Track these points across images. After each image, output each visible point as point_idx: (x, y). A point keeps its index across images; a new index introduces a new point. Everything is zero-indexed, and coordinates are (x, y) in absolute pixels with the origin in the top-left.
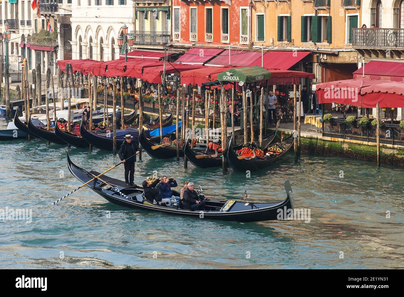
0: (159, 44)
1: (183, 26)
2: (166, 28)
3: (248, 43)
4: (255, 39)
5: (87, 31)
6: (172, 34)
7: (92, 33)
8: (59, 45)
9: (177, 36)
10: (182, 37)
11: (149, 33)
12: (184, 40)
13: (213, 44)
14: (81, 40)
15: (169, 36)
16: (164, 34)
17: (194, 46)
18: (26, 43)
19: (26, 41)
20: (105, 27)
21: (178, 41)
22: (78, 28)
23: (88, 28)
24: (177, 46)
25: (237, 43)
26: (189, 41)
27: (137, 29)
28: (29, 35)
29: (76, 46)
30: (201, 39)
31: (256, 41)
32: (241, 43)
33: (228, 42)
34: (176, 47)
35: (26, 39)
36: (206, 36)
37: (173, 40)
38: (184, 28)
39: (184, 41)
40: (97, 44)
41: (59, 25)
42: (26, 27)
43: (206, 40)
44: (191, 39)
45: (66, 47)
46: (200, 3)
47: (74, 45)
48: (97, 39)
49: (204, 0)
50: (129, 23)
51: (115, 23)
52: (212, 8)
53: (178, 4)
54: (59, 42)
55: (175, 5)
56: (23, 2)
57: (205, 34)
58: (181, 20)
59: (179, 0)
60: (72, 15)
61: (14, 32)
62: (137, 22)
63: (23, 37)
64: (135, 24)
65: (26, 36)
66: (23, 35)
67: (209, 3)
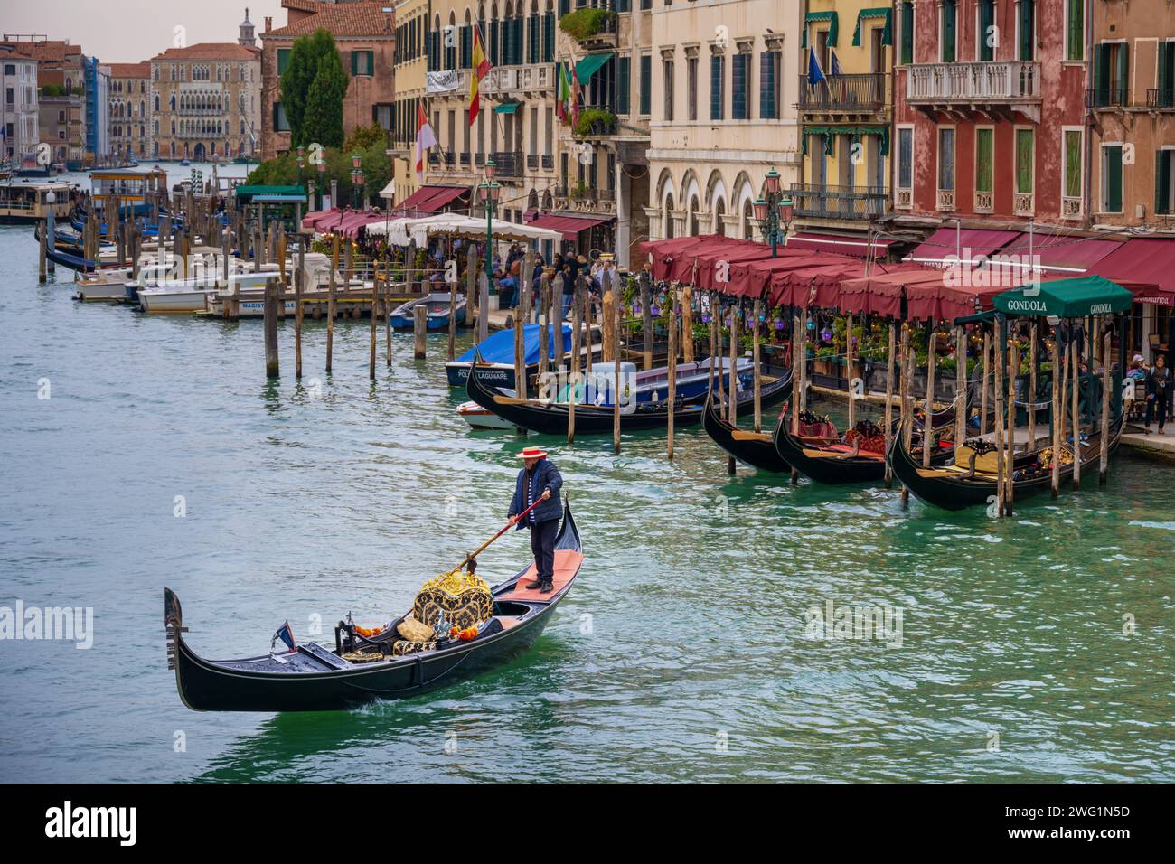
0: (860, 217)
1: (921, 172)
2: (879, 178)
3: (1080, 216)
4: (1100, 208)
5: (686, 184)
6: (892, 192)
7: (698, 189)
8: (619, 216)
9: (905, 197)
10: (916, 200)
11: (836, 190)
12: (922, 207)
13: (996, 219)
14: (670, 204)
15: (886, 197)
16: (874, 191)
17: (945, 224)
18: (539, 210)
19: (540, 206)
20: (729, 175)
21: (908, 211)
22: (665, 175)
23: (689, 176)
24: (906, 222)
25: (1053, 216)
26: (934, 210)
27: (808, 180)
28: (547, 192)
29: (658, 220)
30: (964, 205)
31: (1100, 212)
32: (1063, 217)
33: (1031, 213)
34: (903, 226)
35: (540, 200)
36: (976, 199)
37: (896, 207)
38: (921, 177)
39: (924, 211)
40: (709, 215)
41: (618, 168)
42: (541, 172)
43: (978, 209)
44: (939, 206)
45: (636, 223)
46: (963, 116)
47: (656, 217)
48: (710, 203)
49: (973, 109)
50: (788, 164)
51: (753, 163)
52: (992, 127)
53: (909, 119)
54: (619, 209)
55: (900, 121)
56: (534, 110)
57: (975, 195)
58: (916, 157)
59: (912, 109)
60: (652, 144)
61: (512, 184)
62: (806, 163)
63: (533, 197)
64: (801, 166)
65: (541, 194)
66: (533, 191)
67: (986, 116)
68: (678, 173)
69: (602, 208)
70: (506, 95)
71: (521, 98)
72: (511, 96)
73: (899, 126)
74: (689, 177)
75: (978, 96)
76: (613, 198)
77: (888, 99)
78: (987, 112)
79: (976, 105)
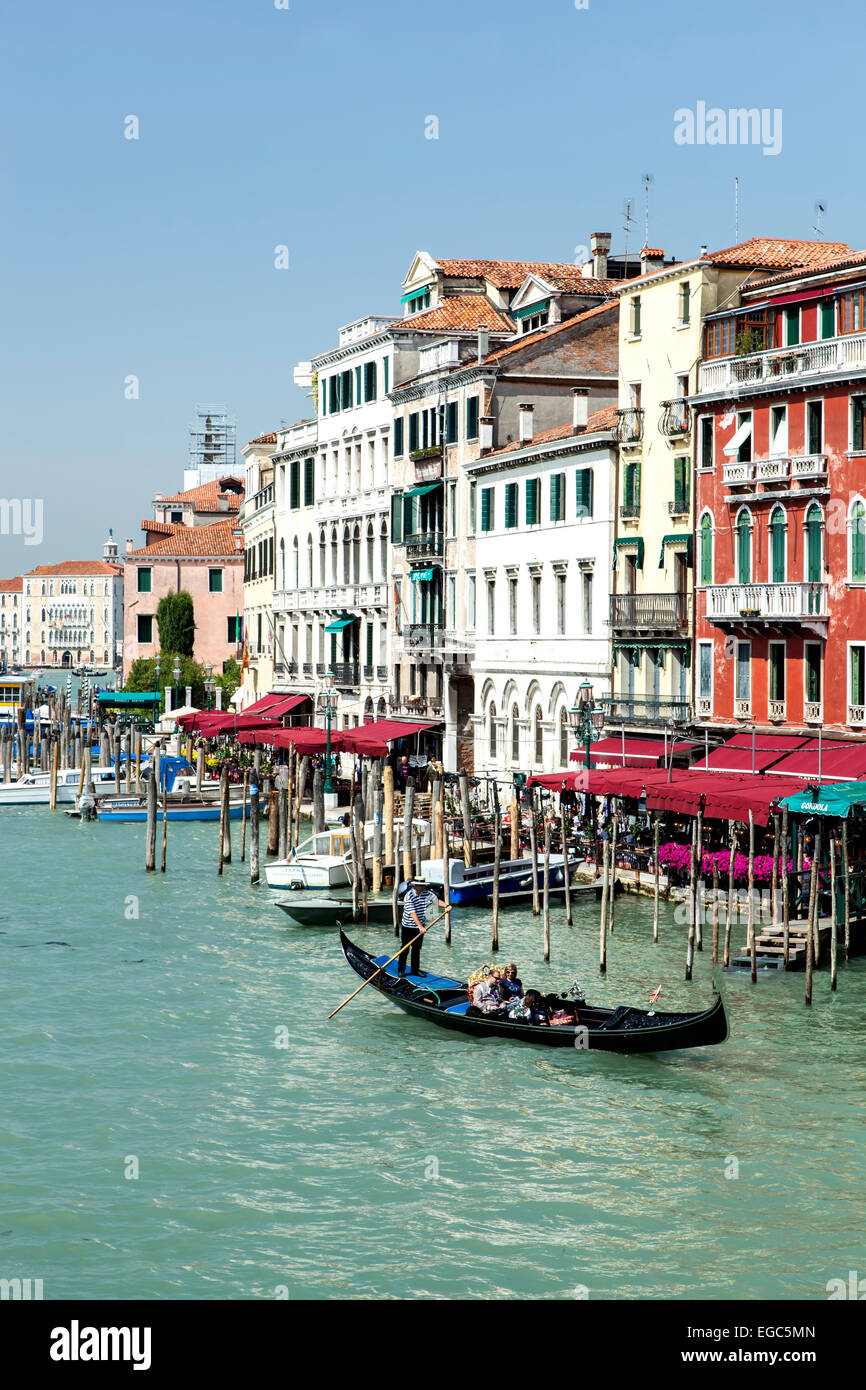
0: (665, 724)
1: (720, 682)
2: (683, 687)
5: (508, 692)
6: (694, 701)
7: (519, 697)
8: (447, 722)
9: (706, 705)
10: (716, 708)
11: (643, 698)
12: (721, 714)
13: (787, 725)
14: (493, 711)
15: (688, 705)
16: (678, 700)
17: (743, 730)
18: (375, 715)
19: (375, 711)
20: (546, 683)
21: (708, 718)
22: (488, 685)
23: (510, 685)
24: (705, 729)
25: (840, 723)
26: (732, 716)
27: (618, 689)
28: (382, 699)
29: (482, 726)
30: (760, 712)
32: (849, 723)
33: (820, 720)
34: (703, 731)
35: (375, 707)
36: (770, 707)
37: (698, 714)
38: (721, 687)
39: (723, 718)
40: (529, 721)
41: (446, 679)
42: (376, 680)
43: (772, 716)
44: (736, 713)
45: (462, 728)
46: (757, 632)
47: (480, 723)
48: (529, 709)
49: (767, 626)
50: (600, 675)
51: (568, 674)
52: (784, 642)
53: (708, 636)
54: (447, 715)
55: (701, 636)
56: (370, 627)
57: (769, 704)
58: (716, 668)
59: (712, 626)
60: (476, 656)
61: (350, 692)
62: (616, 673)
63: (369, 702)
64: (611, 677)
65: (376, 701)
66: (369, 697)
67: (779, 632)
68: (500, 681)
69: (430, 714)
70: (344, 611)
71: (358, 613)
72: (349, 612)
73: (699, 641)
74: (509, 688)
75: (771, 614)
76: (440, 703)
77: (690, 618)
78: (779, 629)
79: (769, 623)
